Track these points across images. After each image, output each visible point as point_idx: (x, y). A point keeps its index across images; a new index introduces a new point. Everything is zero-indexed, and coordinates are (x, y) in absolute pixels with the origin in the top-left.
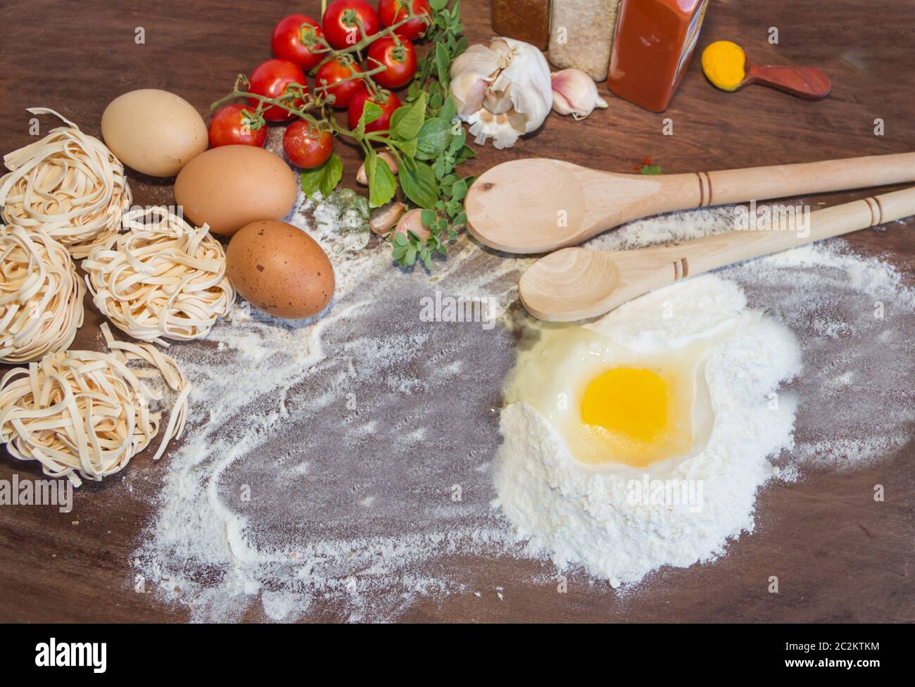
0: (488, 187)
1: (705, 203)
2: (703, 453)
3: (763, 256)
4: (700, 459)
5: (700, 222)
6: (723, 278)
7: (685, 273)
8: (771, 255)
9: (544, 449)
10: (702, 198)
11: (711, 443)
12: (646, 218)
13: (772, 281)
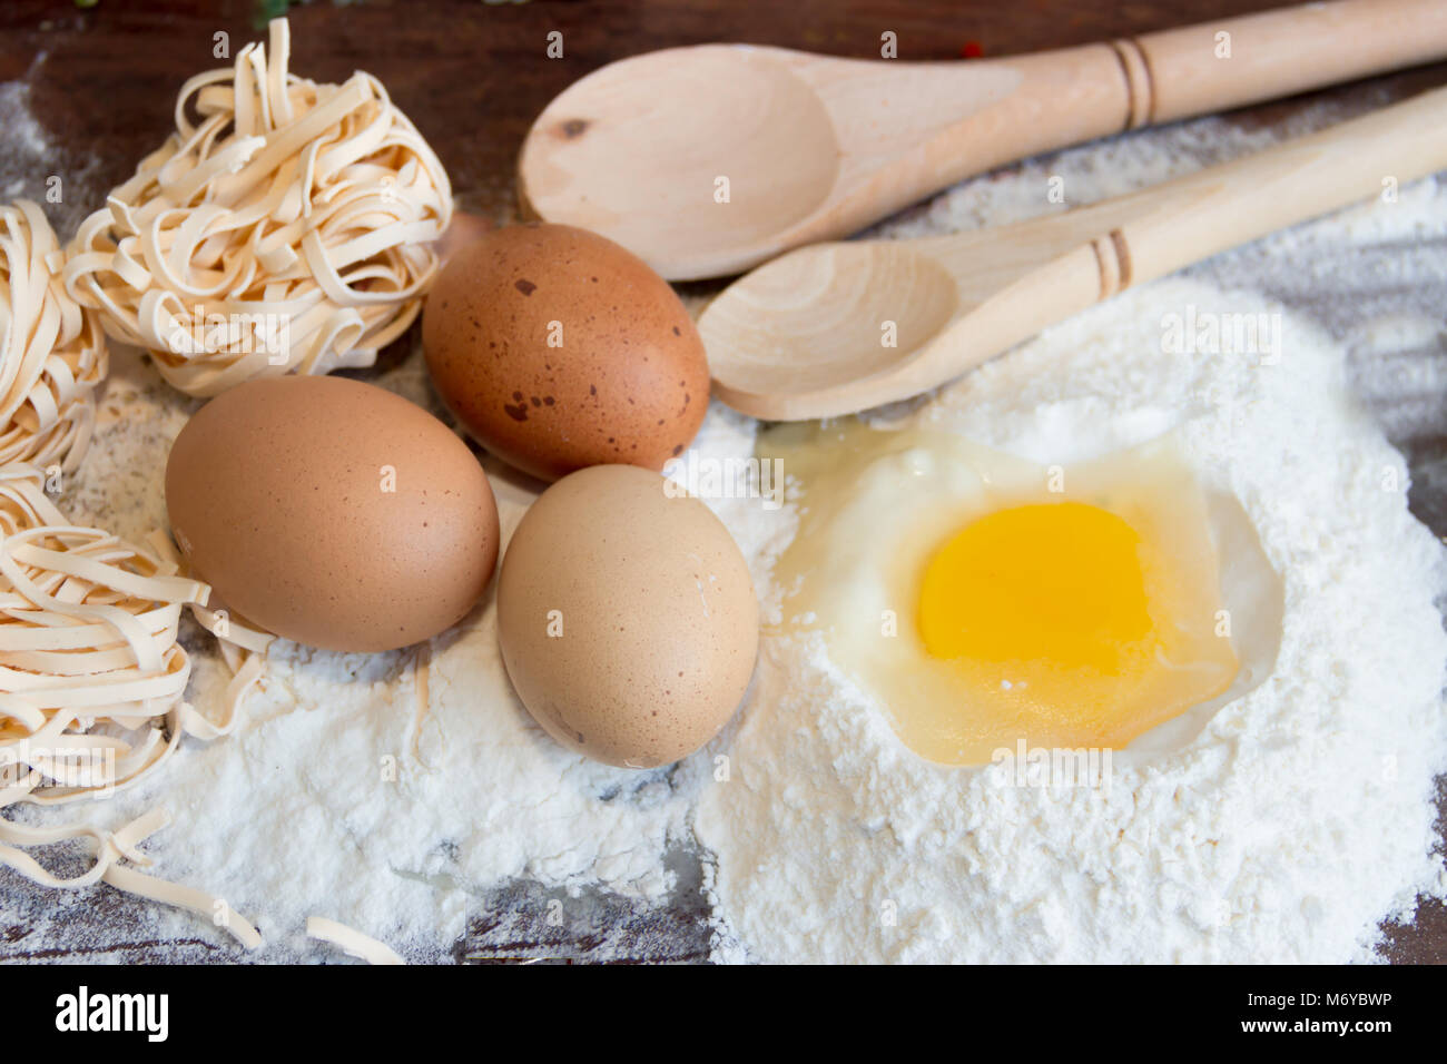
0: (574, 129)
1: (1140, 119)
2: (1270, 683)
3: (1313, 220)
4: (1265, 697)
5: (1136, 169)
6: (1222, 288)
7: (1125, 275)
8: (1333, 214)
9: (831, 734)
10: (1132, 99)
11: (1288, 651)
12: (994, 173)
13: (1353, 279)
